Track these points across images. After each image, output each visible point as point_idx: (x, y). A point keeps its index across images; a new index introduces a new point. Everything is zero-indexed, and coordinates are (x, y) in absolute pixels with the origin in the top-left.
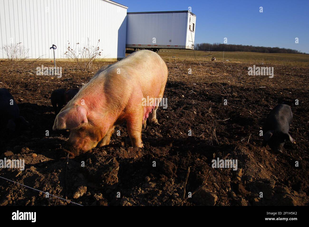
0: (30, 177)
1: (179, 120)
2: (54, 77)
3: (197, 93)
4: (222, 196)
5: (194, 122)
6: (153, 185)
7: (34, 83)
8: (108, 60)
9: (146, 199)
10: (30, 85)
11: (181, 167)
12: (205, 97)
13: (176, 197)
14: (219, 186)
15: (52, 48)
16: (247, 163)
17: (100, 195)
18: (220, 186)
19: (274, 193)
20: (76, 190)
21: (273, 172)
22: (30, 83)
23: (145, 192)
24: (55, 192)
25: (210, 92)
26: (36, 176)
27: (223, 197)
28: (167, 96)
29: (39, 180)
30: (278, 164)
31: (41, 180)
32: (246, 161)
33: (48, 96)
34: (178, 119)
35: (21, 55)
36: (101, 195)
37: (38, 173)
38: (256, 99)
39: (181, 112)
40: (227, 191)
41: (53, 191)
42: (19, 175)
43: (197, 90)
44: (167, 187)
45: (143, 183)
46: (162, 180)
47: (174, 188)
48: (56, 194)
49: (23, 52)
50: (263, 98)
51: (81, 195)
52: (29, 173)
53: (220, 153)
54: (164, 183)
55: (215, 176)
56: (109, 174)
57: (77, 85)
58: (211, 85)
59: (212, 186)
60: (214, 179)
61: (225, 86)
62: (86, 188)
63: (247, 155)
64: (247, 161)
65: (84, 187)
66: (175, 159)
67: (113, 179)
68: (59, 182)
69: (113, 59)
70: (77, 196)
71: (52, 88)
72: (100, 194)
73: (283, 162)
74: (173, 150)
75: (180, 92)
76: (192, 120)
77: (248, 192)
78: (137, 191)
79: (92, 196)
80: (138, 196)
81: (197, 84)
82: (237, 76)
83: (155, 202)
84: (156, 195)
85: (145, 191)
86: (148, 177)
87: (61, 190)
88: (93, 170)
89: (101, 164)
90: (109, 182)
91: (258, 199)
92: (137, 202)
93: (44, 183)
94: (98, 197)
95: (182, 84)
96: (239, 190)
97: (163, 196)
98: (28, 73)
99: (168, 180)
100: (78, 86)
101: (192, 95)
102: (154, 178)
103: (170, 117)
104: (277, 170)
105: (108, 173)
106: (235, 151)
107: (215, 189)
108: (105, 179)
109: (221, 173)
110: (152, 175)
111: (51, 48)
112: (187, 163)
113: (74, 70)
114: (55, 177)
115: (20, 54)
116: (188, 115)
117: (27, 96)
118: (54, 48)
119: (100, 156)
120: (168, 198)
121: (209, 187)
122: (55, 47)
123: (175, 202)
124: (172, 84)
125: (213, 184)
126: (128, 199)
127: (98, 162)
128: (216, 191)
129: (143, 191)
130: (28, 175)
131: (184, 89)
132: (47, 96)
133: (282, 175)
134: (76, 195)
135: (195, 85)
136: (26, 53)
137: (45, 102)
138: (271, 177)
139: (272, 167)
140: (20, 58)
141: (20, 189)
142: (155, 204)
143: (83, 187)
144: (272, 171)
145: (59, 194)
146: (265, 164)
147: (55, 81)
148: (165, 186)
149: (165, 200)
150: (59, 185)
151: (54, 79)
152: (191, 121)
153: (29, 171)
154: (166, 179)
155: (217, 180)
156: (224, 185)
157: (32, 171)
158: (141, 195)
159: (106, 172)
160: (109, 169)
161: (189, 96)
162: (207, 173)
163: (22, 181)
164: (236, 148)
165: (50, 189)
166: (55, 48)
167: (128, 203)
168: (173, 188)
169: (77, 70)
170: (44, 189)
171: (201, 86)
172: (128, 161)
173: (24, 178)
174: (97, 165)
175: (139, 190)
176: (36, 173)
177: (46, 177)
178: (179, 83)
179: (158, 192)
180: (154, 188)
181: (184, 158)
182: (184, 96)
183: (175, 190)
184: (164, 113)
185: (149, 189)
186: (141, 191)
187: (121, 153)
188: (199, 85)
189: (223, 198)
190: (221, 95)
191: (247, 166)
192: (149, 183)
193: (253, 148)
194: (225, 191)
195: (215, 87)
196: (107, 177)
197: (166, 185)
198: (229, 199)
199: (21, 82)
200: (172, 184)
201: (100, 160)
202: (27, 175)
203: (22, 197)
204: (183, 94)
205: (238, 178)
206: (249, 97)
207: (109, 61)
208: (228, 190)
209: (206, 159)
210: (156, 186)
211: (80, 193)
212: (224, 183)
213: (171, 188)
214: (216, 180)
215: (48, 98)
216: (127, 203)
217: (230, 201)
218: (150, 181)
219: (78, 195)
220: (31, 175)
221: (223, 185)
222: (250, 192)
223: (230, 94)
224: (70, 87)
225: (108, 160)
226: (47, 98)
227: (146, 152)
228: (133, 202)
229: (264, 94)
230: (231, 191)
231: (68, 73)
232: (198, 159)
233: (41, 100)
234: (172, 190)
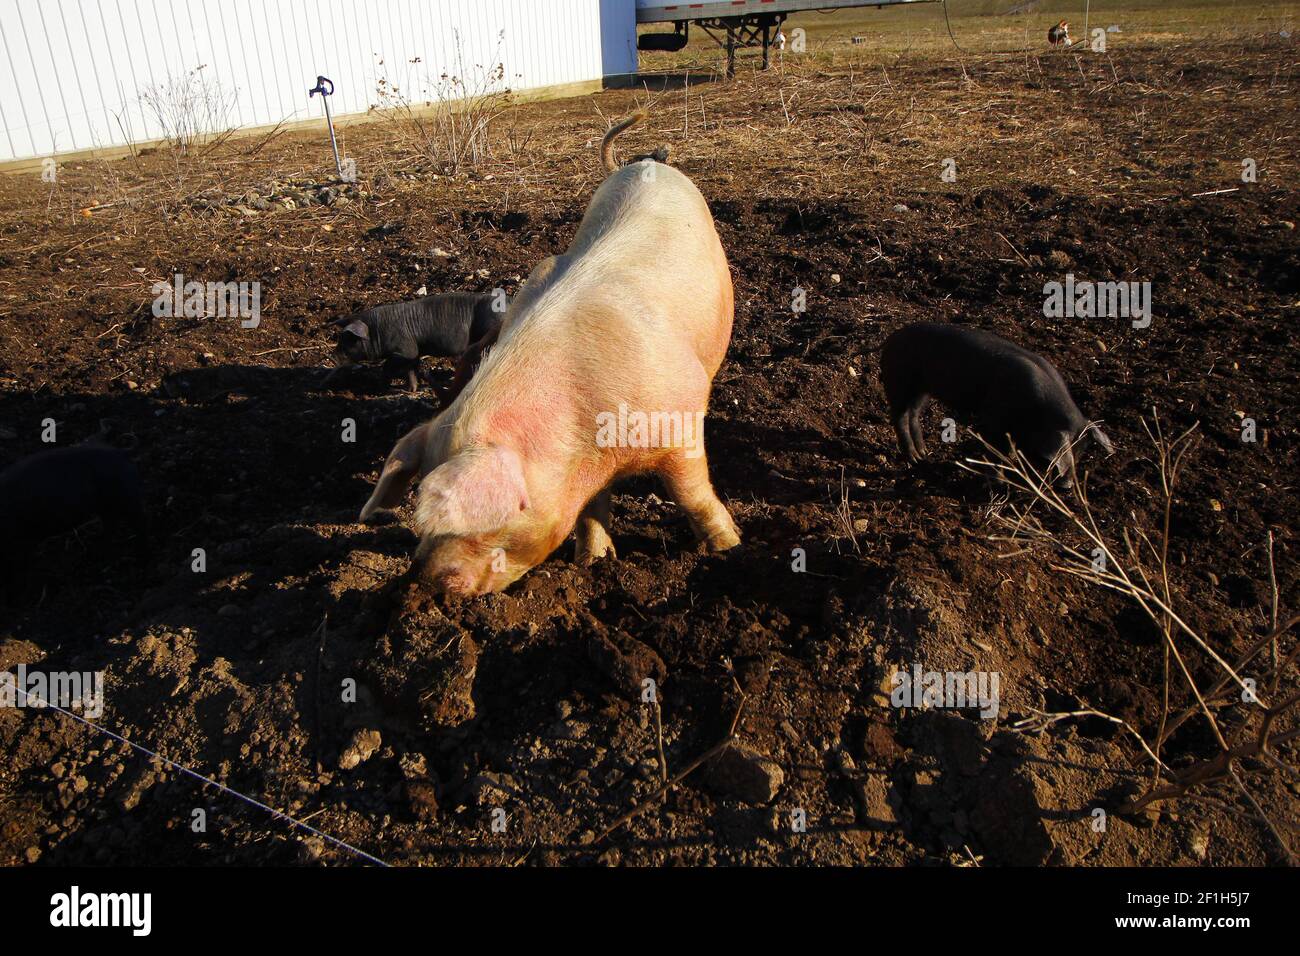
0: (211, 696)
1: (778, 414)
2: (333, 222)
3: (896, 261)
4: (804, 768)
5: (840, 415)
6: (580, 730)
7: (257, 261)
8: (562, 90)
9: (552, 778)
10: (245, 269)
11: (688, 659)
12: (931, 278)
13: (646, 771)
14: (800, 733)
15: (318, 89)
16: (923, 639)
17: (417, 761)
18: (804, 733)
19: (987, 755)
20: (346, 743)
21: (1037, 662)
22: (243, 261)
23: (555, 752)
24: (286, 747)
25: (954, 248)
26: (228, 693)
27: (807, 772)
28: (770, 282)
29: (237, 709)
30: (1068, 626)
31: (244, 709)
32: (920, 633)
33: (304, 323)
34: (773, 412)
35: (213, 114)
36: (422, 759)
37: (234, 682)
38: (1161, 267)
39: (793, 375)
40: (827, 747)
41: (280, 745)
42: (181, 689)
43: (896, 246)
44: (623, 738)
45: (548, 725)
46: (607, 716)
47: (646, 742)
48: (289, 753)
49: (220, 104)
50: (1193, 258)
51: (365, 758)
52: (210, 683)
53: (835, 602)
54: (613, 724)
55: (789, 697)
56: (442, 695)
57: (415, 259)
58: (978, 202)
59: (774, 733)
60: (786, 707)
61: (1041, 204)
62: (378, 734)
63: (928, 610)
64: (923, 635)
65: (372, 733)
66: (672, 629)
67: (457, 709)
68: (297, 716)
69: (587, 84)
70: (350, 761)
71: (320, 282)
72: (419, 758)
73: (1091, 619)
74: (706, 568)
75: (824, 259)
76: (834, 411)
77: (900, 749)
78: (528, 752)
79: (393, 765)
80: (530, 767)
81: (913, 206)
82: (1125, 127)
83: (581, 789)
84: (585, 764)
85: (553, 749)
86: (566, 703)
87: (304, 742)
88: (393, 680)
89: (418, 655)
90: (445, 718)
91: (932, 776)
92: (525, 786)
93: (254, 716)
94: (411, 768)
95: (843, 210)
96: (866, 745)
97: (606, 766)
98: (240, 207)
99: (627, 713)
100: (417, 266)
101: (875, 270)
102: (582, 705)
103: (743, 402)
104: (1056, 653)
105: (439, 689)
106: (890, 594)
107: (782, 744)
108: (429, 711)
109: (817, 682)
110: (578, 697)
111: (312, 92)
112: (710, 642)
113: (412, 177)
114: (284, 700)
115: (207, 113)
116: (822, 385)
117: (226, 333)
118: (324, 92)
119: (419, 626)
120: (623, 774)
121: (761, 738)
122: (327, 86)
123: (643, 790)
124: (805, 213)
125: (778, 727)
126: (495, 778)
127: (411, 649)
128: (783, 752)
129: (547, 751)
130: (205, 690)
131: (843, 245)
132: (301, 325)
133: (1071, 671)
134: (347, 758)
135: (903, 212)
136: (230, 105)
137: (294, 353)
138: (1020, 684)
139: (1038, 641)
140: (209, 130)
141: (186, 735)
142: (580, 792)
143: (368, 731)
144: (1034, 659)
145: (298, 753)
146: (1008, 632)
147: (337, 241)
148: (618, 733)
149: (612, 782)
150: (297, 726)
151: (332, 232)
152: (829, 412)
153: (208, 676)
154: (621, 710)
155: (795, 710)
156: (819, 727)
157: (216, 677)
158: (538, 765)
159: (433, 687)
160: (441, 677)
161: (860, 276)
162: (764, 686)
163: (190, 711)
164: (893, 583)
165: (272, 737)
166: (329, 91)
167: (495, 790)
168: (643, 741)
169: (426, 172)
170: (254, 739)
171: (929, 210)
172: (509, 643)
173: (194, 701)
174: (408, 660)
175: (532, 749)
176: (230, 682)
177: (260, 699)
178: (833, 211)
179: (593, 753)
180: (583, 739)
181: (703, 623)
182: (838, 280)
183: (647, 747)
184: (725, 384)
185: (565, 745)
186: (540, 750)
187: (494, 609)
188: (922, 210)
189: (806, 774)
190: (999, 262)
191: (920, 651)
192: (568, 724)
193: (969, 577)
194: (819, 747)
195: (997, 208)
196: (435, 704)
197: (620, 731)
198: (828, 776)
199: (213, 262)
200: (642, 726)
201: (418, 644)
202: (202, 690)
203: (194, 760)
204: (836, 268)
205: (876, 698)
206: (1128, 259)
207: (567, 94)
208: (831, 745)
209: (784, 626)
210: (588, 732)
211: (360, 753)
212: (817, 721)
213: (636, 740)
214: (792, 710)
215: (305, 333)
216: (491, 791)
217: (830, 782)
218: (570, 717)
219: (352, 759)
220: (214, 690)
221: (813, 728)
222: (909, 751)
223: (1038, 258)
224: (391, 269)
225: (442, 640)
226: (301, 332)
227: (600, 587)
228: (512, 789)
229: (1208, 236)
230: (840, 747)
231: (390, 194)
232: (756, 627)
233: (278, 346)
234: (639, 749)
